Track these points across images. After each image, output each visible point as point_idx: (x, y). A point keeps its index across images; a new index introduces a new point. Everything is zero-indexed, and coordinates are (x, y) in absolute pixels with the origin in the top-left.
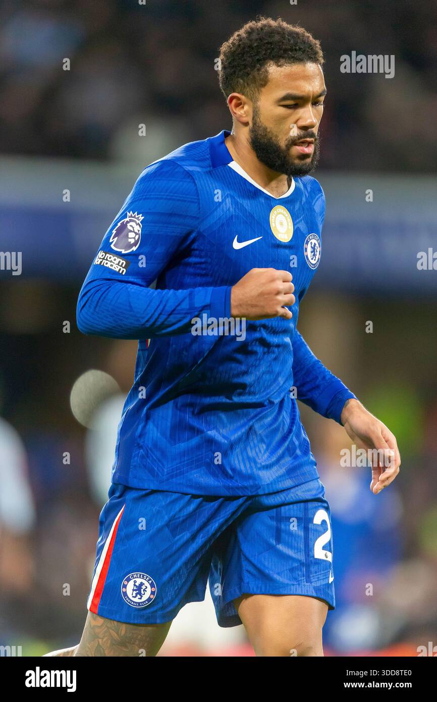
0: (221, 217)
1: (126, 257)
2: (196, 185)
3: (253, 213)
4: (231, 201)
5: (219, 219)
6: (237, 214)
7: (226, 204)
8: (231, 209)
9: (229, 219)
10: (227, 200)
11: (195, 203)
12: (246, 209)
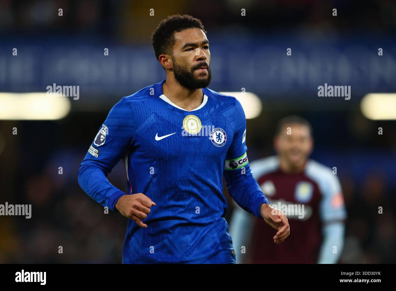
0: (147, 125)
1: (99, 148)
2: (132, 109)
3: (170, 121)
4: (155, 116)
5: (146, 126)
6: (157, 122)
7: (151, 118)
8: (154, 120)
9: (152, 125)
10: (152, 116)
11: (132, 119)
12: (164, 119)
